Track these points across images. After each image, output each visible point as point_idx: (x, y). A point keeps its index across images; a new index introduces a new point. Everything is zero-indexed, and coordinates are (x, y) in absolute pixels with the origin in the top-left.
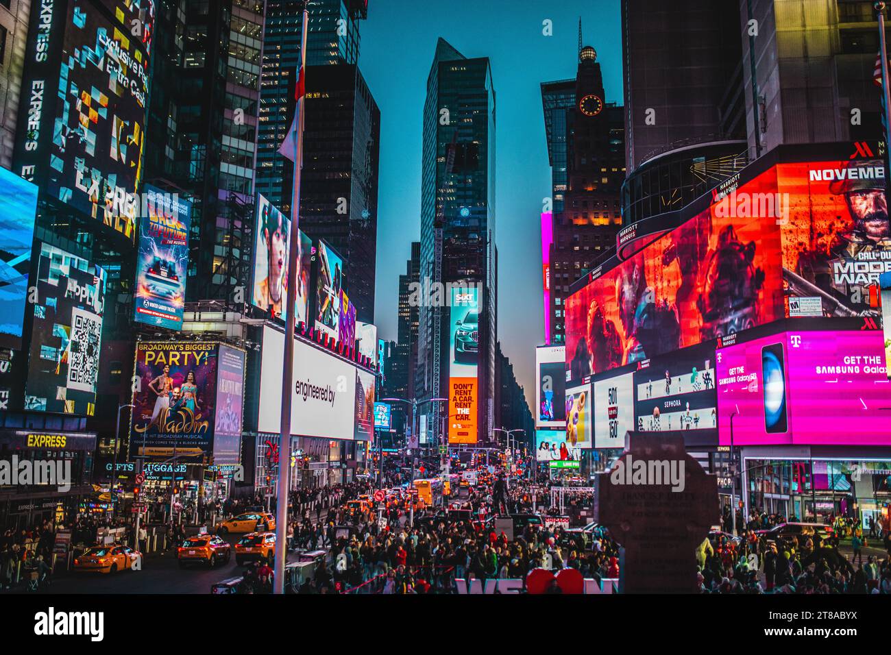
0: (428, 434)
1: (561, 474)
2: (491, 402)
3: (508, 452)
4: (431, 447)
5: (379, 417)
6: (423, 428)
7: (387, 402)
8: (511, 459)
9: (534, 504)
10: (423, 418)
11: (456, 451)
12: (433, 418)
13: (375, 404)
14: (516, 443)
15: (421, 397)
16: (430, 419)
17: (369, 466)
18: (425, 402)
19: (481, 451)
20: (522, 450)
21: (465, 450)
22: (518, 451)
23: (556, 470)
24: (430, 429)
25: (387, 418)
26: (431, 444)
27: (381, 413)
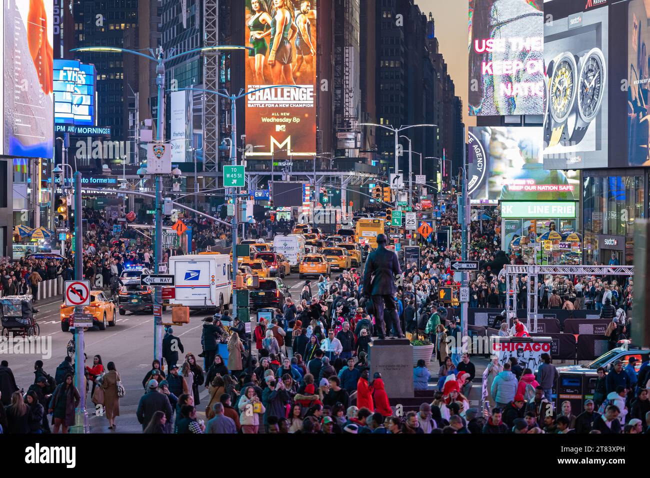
0: (193, 140)
1: (531, 236)
2: (352, 55)
3: (397, 182)
4: (200, 170)
5: (68, 97)
6: (180, 123)
7: (86, 58)
8: (404, 199)
9: (465, 308)
10: (179, 99)
11: (264, 180)
12: (204, 99)
13: (56, 63)
14: (415, 158)
15: (174, 42)
16: (197, 99)
17: (44, 223)
18: (184, 58)
19: (327, 179)
20: (431, 177)
21: (286, 178)
22: (421, 179)
23: (519, 226)
24: (197, 125)
25: (87, 100)
26: (200, 164)
27: (70, 87)
